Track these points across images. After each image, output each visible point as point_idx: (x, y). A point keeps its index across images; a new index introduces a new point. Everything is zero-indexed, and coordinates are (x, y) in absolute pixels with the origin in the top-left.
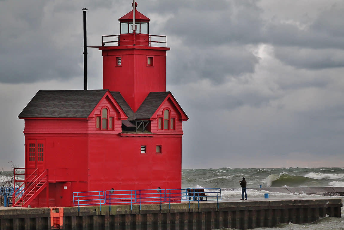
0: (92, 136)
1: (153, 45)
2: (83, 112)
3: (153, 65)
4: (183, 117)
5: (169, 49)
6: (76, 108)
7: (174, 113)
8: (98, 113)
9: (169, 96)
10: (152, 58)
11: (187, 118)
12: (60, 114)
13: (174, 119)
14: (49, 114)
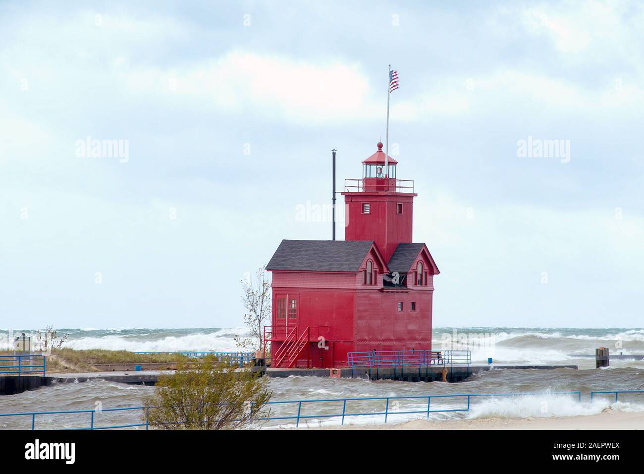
0: (359, 291)
1: (397, 190)
2: (349, 265)
3: (401, 213)
4: (435, 271)
5: (416, 195)
6: (339, 261)
7: (426, 267)
8: (364, 266)
9: (424, 247)
10: (401, 205)
11: (438, 272)
12: (321, 267)
13: (426, 273)
14: (305, 267)
